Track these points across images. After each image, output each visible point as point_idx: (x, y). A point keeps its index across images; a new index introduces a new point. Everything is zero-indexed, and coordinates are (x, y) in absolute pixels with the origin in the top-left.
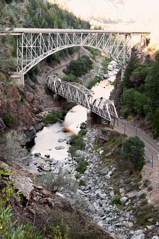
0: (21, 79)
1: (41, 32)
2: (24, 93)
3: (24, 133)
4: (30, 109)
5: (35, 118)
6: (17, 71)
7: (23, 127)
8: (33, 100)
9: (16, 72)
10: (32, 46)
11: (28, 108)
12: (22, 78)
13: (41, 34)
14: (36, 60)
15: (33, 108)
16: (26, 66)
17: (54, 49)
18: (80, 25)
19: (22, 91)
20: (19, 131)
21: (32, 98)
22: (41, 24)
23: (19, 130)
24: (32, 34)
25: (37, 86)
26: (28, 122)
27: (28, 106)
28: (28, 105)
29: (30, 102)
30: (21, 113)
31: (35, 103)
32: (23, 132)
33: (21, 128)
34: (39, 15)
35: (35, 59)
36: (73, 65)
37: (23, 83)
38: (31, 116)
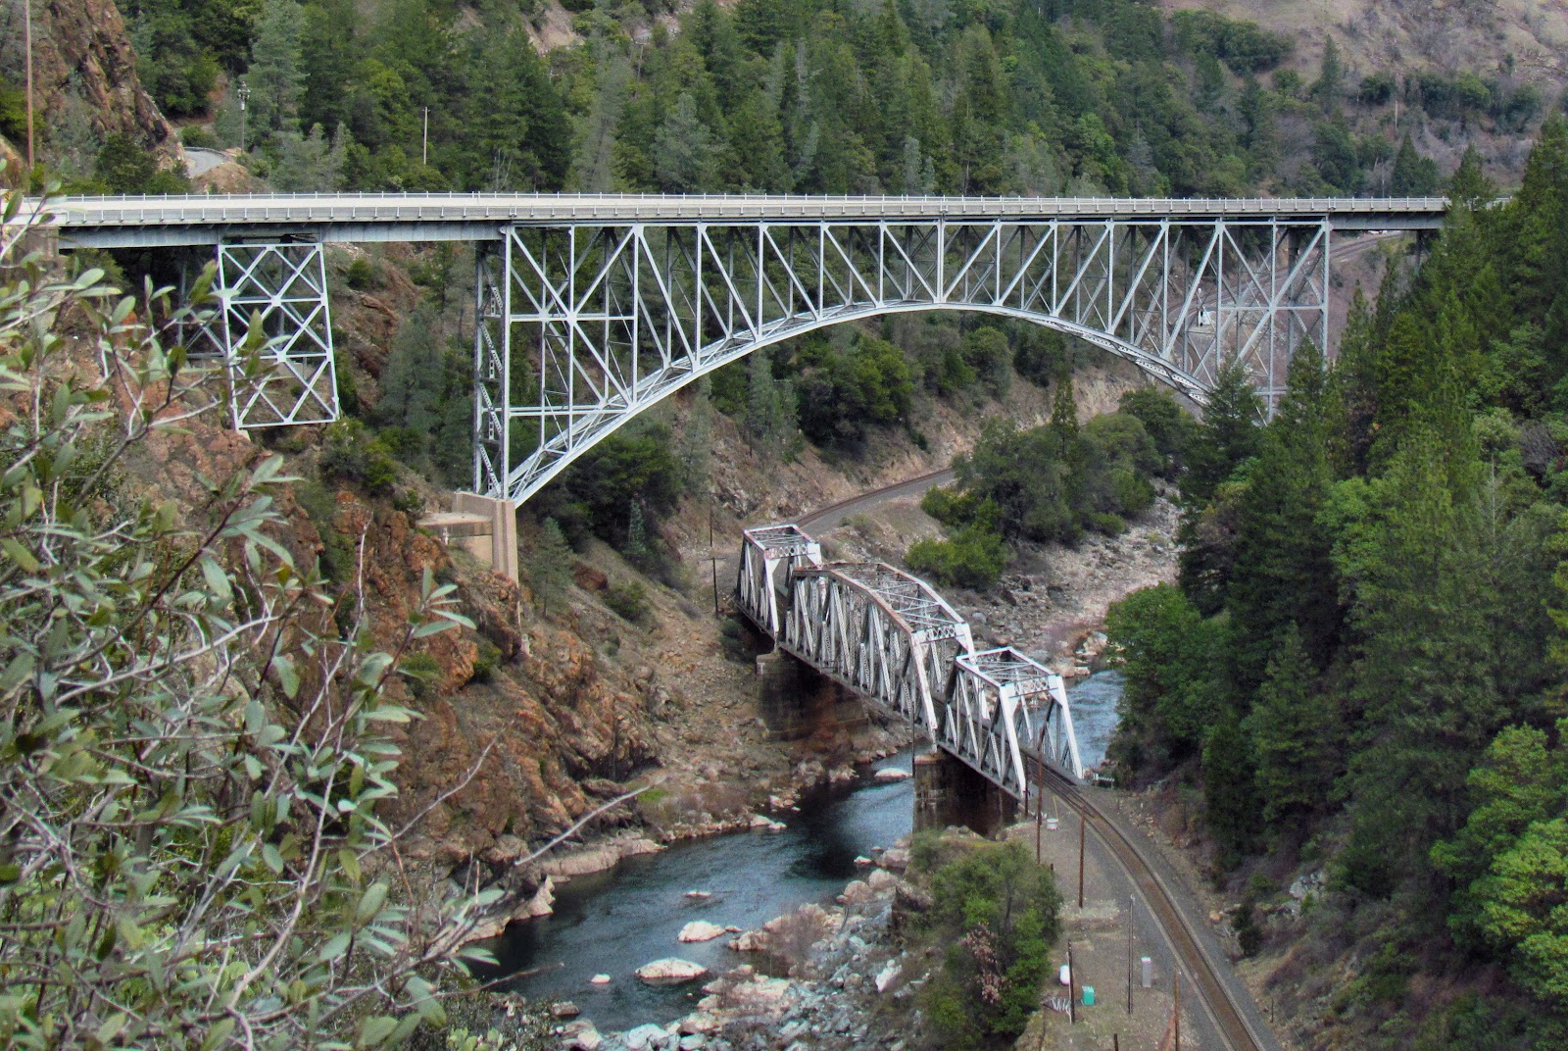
0: (499, 533)
1: (637, 220)
2: (508, 628)
3: (453, 875)
4: (537, 737)
5: (570, 801)
6: (478, 485)
7: (444, 836)
8: (583, 680)
9: (469, 493)
10: (572, 317)
11: (525, 731)
12: (504, 531)
13: (638, 230)
14: (609, 407)
15: (576, 732)
16: (540, 450)
17: (741, 335)
18: (1235, 161)
19: (491, 617)
20: (415, 864)
21: (573, 668)
22: (791, 159)
23: (420, 857)
24: (572, 233)
25: (654, 593)
26: (481, 808)
27: (525, 717)
28: (530, 706)
29: (550, 690)
30: (440, 750)
31: (595, 700)
32: (445, 872)
33: (431, 844)
34: (789, 92)
35: (602, 403)
36: (1000, 461)
37: (506, 566)
38: (536, 778)
